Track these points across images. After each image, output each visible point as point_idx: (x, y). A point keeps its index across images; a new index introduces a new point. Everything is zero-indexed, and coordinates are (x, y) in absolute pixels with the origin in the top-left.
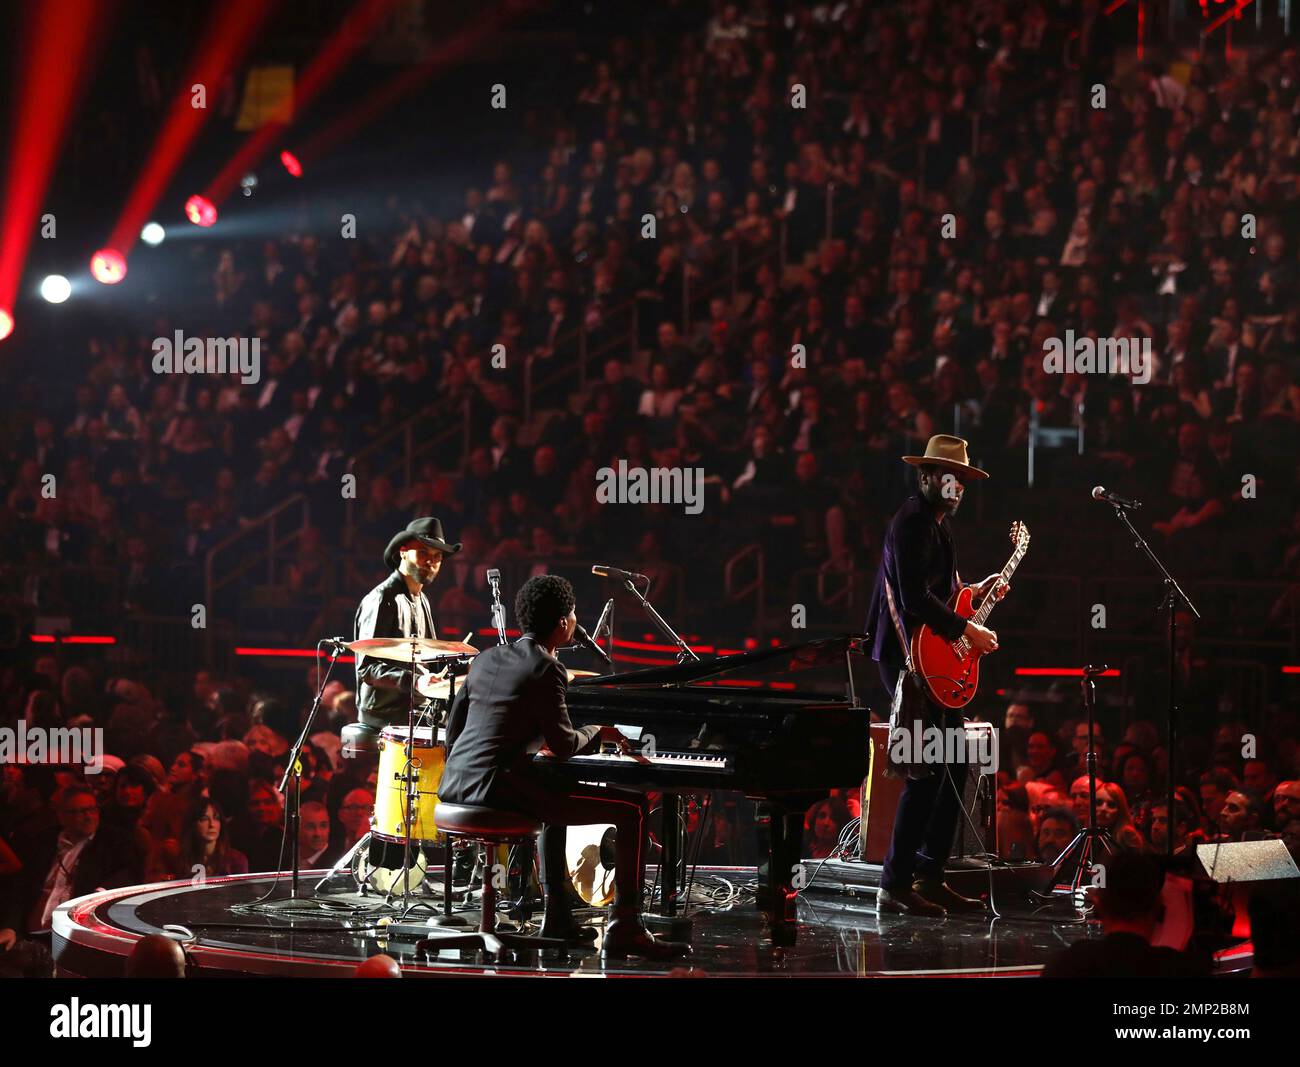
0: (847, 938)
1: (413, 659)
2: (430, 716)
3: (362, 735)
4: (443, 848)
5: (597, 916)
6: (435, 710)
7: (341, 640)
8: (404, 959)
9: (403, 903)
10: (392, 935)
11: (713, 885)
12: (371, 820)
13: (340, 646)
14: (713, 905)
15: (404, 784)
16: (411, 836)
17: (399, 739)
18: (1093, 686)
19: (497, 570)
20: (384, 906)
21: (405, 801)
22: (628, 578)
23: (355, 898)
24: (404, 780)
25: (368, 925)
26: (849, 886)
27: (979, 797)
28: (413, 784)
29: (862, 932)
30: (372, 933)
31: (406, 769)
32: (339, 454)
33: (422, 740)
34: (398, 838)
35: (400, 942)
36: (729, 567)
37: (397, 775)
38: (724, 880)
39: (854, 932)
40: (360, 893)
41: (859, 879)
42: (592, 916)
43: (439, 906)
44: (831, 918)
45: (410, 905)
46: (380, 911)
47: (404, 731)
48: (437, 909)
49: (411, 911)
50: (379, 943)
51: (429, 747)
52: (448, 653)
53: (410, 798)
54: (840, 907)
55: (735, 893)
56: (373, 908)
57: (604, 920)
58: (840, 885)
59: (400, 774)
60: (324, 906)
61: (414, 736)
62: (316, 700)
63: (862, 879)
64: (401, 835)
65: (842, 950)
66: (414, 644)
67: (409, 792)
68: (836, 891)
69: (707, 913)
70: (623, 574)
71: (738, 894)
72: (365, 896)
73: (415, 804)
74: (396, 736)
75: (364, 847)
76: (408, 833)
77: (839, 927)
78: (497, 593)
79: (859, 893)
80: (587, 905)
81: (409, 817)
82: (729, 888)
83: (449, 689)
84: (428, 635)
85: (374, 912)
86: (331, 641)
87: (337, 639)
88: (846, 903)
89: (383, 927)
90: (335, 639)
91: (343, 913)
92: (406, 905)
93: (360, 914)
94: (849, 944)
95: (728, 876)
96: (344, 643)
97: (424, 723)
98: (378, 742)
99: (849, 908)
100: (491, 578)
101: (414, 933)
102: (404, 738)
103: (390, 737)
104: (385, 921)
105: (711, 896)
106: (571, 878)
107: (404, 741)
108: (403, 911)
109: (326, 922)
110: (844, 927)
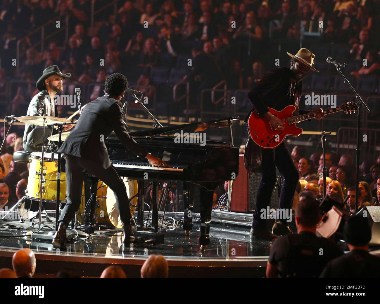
0: (222, 243)
1: (44, 125)
2: (51, 148)
3: (22, 156)
4: (55, 203)
5: (119, 232)
6: (53, 146)
7: (14, 116)
8: (38, 249)
9: (38, 226)
10: (33, 239)
11: (167, 220)
12: (26, 191)
13: (13, 119)
14: (166, 228)
15: (40, 176)
16: (42, 198)
17: (38, 158)
18: (326, 140)
19: (79, 88)
20: (30, 227)
21: (40, 183)
22: (133, 92)
23: (18, 224)
24: (40, 175)
25: (24, 234)
26: (223, 221)
27: (278, 185)
28: (43, 176)
29: (228, 240)
30: (25, 238)
31: (41, 170)
32: (14, 39)
33: (47, 158)
34: (37, 199)
35: (36, 242)
36: (175, 88)
37: (37, 172)
38: (171, 218)
39: (225, 240)
40: (20, 221)
41: (227, 218)
42: (116, 232)
43: (53, 227)
44: (215, 234)
45: (41, 227)
46: (28, 229)
47: (40, 154)
48: (53, 228)
49: (42, 229)
50: (27, 242)
51: (50, 161)
52: (58, 122)
53: (42, 182)
54: (219, 229)
55: (176, 223)
56: (26, 228)
57: (122, 234)
58: (219, 221)
59: (38, 172)
60: (5, 227)
61: (44, 157)
62: (3, 141)
63: (229, 218)
64: (38, 197)
65: (220, 248)
66: (44, 119)
67: (42, 180)
68: (218, 223)
69: (165, 231)
70: (131, 91)
71: (177, 224)
72: (23, 222)
73: (44, 185)
74: (36, 156)
75: (22, 202)
76: (41, 197)
77: (219, 238)
78: (79, 98)
79: (227, 224)
80: (115, 227)
81: (41, 190)
82: (173, 221)
83: (59, 137)
84: (51, 115)
85: (26, 229)
86: (10, 117)
87: (13, 116)
88: (221, 228)
89: (30, 236)
90: (12, 116)
91: (13, 230)
92: (39, 226)
93: (21, 230)
94: (222, 246)
95: (173, 216)
96: (16, 118)
97: (48, 151)
98: (29, 159)
99: (223, 230)
100: (77, 92)
101: (43, 238)
102: (40, 157)
103: (34, 157)
104: (30, 233)
105: (166, 224)
106: (109, 216)
107: (40, 159)
108: (38, 229)
109: (6, 233)
110: (221, 238)
